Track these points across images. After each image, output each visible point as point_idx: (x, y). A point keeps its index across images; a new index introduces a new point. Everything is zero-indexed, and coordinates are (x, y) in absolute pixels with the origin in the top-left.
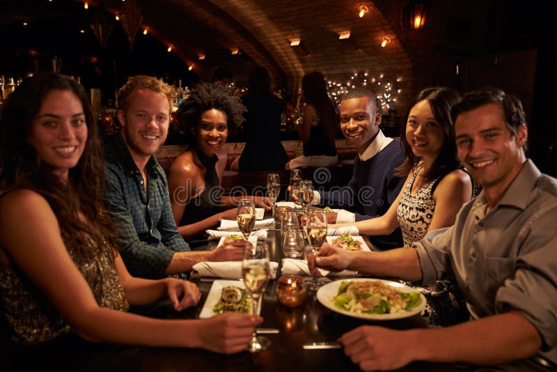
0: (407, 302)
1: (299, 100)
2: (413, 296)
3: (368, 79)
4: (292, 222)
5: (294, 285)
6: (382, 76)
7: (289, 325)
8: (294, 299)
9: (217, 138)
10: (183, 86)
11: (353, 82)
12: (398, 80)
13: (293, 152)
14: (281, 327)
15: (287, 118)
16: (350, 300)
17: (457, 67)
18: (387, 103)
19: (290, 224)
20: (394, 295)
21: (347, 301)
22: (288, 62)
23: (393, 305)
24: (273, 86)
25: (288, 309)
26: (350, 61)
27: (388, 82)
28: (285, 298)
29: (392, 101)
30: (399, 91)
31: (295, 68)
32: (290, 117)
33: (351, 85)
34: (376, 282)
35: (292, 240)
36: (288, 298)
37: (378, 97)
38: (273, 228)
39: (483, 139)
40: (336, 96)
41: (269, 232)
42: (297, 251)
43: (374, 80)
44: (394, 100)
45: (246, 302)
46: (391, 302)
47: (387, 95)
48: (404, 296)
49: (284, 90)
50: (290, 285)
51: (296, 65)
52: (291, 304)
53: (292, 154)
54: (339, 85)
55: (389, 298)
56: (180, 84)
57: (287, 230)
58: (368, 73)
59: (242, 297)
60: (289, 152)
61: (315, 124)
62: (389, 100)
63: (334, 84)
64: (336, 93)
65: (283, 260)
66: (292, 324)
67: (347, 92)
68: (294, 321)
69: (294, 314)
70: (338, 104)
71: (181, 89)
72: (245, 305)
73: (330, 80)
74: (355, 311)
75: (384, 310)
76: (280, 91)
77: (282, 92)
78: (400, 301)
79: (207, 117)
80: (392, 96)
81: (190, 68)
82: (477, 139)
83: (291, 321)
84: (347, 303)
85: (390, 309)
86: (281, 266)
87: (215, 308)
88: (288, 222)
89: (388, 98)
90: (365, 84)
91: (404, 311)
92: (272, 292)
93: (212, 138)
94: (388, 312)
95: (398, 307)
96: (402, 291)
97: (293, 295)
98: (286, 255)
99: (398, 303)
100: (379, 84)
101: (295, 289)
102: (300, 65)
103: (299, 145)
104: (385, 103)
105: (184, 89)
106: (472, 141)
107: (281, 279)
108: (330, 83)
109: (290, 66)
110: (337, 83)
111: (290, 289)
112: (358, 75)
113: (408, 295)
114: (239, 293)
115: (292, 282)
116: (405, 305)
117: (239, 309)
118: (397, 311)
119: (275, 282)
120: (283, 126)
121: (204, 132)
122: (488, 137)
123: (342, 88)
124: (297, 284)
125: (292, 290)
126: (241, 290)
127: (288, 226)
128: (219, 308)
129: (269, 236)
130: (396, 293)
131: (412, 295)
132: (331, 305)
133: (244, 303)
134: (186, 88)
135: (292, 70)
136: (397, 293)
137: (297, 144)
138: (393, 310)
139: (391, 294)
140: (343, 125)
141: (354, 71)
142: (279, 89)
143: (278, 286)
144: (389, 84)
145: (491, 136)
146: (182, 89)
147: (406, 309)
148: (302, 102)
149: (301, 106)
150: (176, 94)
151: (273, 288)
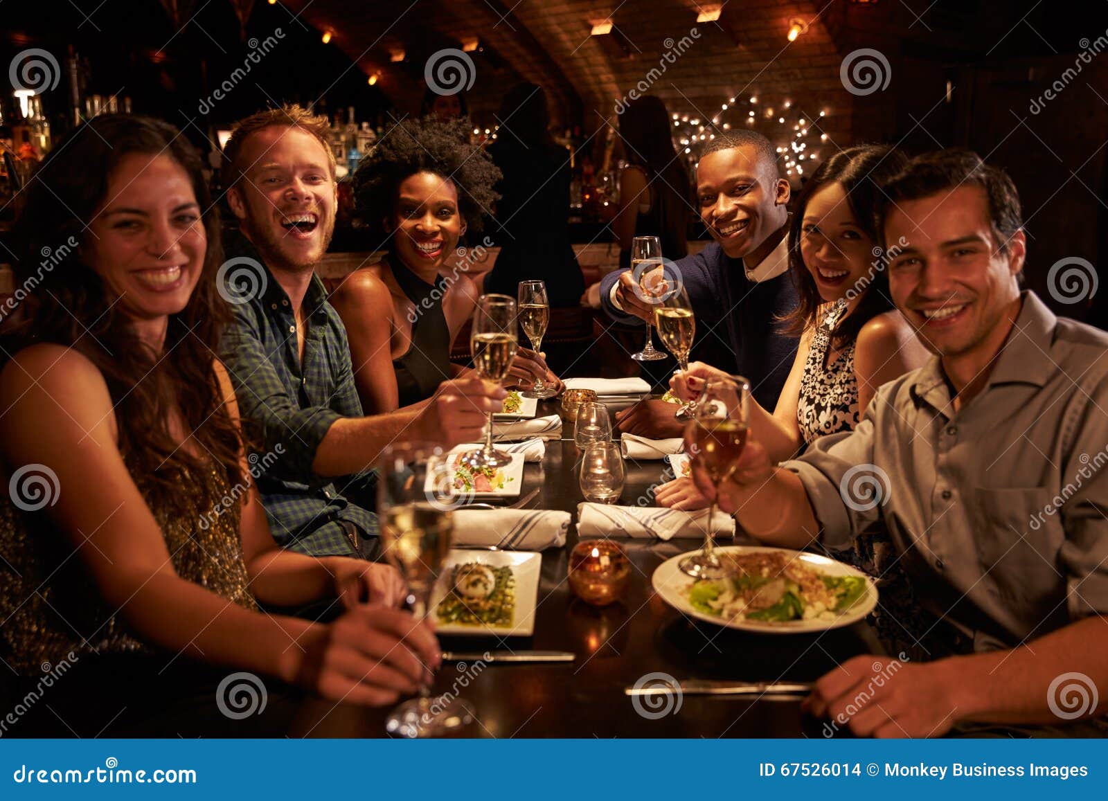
0: (838, 597)
1: (608, 154)
2: (851, 583)
3: (759, 109)
4: (597, 424)
5: (605, 561)
6: (787, 105)
7: (593, 642)
8: (605, 590)
9: (435, 234)
10: (358, 121)
11: (725, 117)
12: (822, 114)
13: (596, 267)
14: (579, 648)
15: (584, 193)
16: (721, 593)
17: (949, 86)
18: (798, 162)
19: (592, 428)
20: (812, 582)
21: (714, 594)
22: (587, 70)
23: (811, 603)
24: (554, 122)
25: (591, 610)
26: (718, 69)
27: (800, 118)
28: (587, 586)
29: (808, 159)
30: (824, 137)
31: (600, 83)
32: (592, 192)
33: (722, 123)
34: (776, 554)
35: (599, 462)
36: (592, 587)
37: (779, 150)
38: (557, 435)
39: (945, 260)
40: (689, 146)
41: (549, 445)
42: (608, 486)
43: (770, 112)
44: (813, 156)
45: (505, 595)
46: (806, 596)
47: (798, 145)
48: (831, 583)
49: (577, 133)
50: (597, 560)
51: (603, 78)
52: (598, 599)
53: (594, 272)
54: (695, 122)
55: (801, 589)
56: (352, 116)
57: (587, 440)
58: (759, 98)
59: (497, 584)
60: (588, 267)
61: (646, 208)
62: (802, 157)
63: (685, 119)
64: (690, 139)
65: (579, 506)
66: (600, 642)
67: (712, 137)
68: (604, 634)
69: (604, 619)
70: (694, 163)
71: (352, 127)
72: (503, 602)
73: (675, 111)
74: (732, 615)
75: (791, 612)
76: (568, 134)
77: (573, 136)
78: (823, 593)
79: (410, 190)
80: (809, 150)
81: (372, 81)
82: (934, 258)
83: (598, 636)
84: (715, 599)
85: (803, 612)
86: (575, 519)
87: (442, 609)
88: (589, 424)
89: (800, 153)
90: (751, 120)
91: (832, 615)
92: (558, 573)
93: (424, 236)
94: (798, 616)
95: (819, 605)
96: (828, 573)
97: (603, 582)
98: (587, 495)
99: (819, 599)
100: (782, 120)
101: (607, 568)
102: (611, 76)
103: (609, 252)
104: (793, 163)
105: (360, 128)
106: (924, 263)
107: (577, 548)
108: (675, 117)
109: (591, 79)
110: (692, 118)
111: (597, 568)
112: (737, 101)
113: (841, 580)
114: (491, 577)
115: (601, 554)
116: (833, 601)
117: (492, 610)
118: (818, 616)
119: (563, 554)
120: (575, 212)
121: (407, 223)
122: (957, 254)
123: (702, 129)
124: (611, 559)
125: (601, 571)
126: (494, 570)
127: (589, 432)
128: (450, 609)
129: (548, 451)
130: (816, 577)
131: (848, 580)
132: (682, 603)
133: (500, 597)
134: (365, 125)
135: (595, 88)
136: (818, 577)
137: (606, 250)
138: (809, 612)
139: (807, 579)
140: (705, 212)
141: (728, 91)
142: (566, 129)
143: (571, 561)
144: (802, 122)
145: (962, 253)
146: (356, 127)
147: (837, 610)
148: (616, 157)
149: (614, 167)
150: (343, 138)
151: (560, 565)
